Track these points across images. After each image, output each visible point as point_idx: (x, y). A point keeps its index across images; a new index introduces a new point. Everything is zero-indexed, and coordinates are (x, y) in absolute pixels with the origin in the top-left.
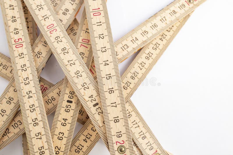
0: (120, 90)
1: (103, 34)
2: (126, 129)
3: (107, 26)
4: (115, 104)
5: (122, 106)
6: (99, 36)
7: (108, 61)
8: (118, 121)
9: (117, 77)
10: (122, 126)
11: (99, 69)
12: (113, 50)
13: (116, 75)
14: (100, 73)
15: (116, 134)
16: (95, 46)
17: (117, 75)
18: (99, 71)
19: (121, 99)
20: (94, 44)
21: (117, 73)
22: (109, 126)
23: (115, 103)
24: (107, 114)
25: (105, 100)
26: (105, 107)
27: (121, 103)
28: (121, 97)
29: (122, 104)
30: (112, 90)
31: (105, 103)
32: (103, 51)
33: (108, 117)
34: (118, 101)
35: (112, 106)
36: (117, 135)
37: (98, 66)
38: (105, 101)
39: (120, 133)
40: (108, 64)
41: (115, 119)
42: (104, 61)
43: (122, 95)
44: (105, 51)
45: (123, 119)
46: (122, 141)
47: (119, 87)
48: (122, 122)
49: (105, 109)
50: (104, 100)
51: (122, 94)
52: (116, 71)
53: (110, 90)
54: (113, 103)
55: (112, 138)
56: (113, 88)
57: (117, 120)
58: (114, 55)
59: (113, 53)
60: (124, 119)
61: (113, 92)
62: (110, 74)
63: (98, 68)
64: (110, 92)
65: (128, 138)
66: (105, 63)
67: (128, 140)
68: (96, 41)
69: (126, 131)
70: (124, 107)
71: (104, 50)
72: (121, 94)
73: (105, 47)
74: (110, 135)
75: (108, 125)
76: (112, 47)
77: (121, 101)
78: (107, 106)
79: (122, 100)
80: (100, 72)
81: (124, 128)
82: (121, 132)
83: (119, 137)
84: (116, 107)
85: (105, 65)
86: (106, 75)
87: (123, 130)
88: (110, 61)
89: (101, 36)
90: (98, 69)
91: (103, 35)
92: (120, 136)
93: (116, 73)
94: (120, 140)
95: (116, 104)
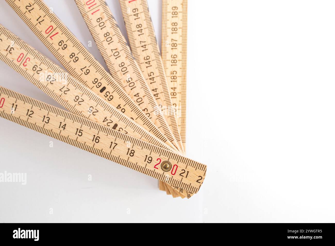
0: (101, 129)
1: (28, 110)
2: (147, 148)
3: (21, 99)
4: (112, 144)
5: (119, 137)
6: (28, 115)
7: (61, 123)
8: (133, 152)
9: (85, 123)
10: (141, 150)
11: (65, 137)
12: (52, 109)
13: (82, 123)
14: (70, 140)
15: (146, 162)
16: (37, 127)
17: (82, 121)
18: (66, 140)
19: (111, 133)
20: (33, 127)
21: (81, 120)
22: (133, 164)
23: (112, 142)
24: (119, 160)
25: (102, 152)
26: (110, 156)
27: (116, 137)
28: (109, 132)
29: (118, 136)
30: (95, 138)
31: (105, 154)
32: (47, 122)
33: (123, 160)
34: (112, 138)
35: (113, 149)
36: (148, 161)
37: (61, 137)
38: (104, 153)
39: (147, 158)
40: (65, 125)
41: (129, 153)
42: (59, 128)
43: (108, 130)
44: (48, 119)
45: (135, 145)
46: (157, 160)
47: (97, 127)
48: (137, 148)
49: (112, 158)
50: (102, 154)
51: (106, 129)
52: (77, 121)
53: (95, 139)
54: (111, 145)
55: (147, 170)
56: (94, 136)
57: (131, 153)
58: (59, 112)
59: (56, 111)
60: (135, 143)
61: (98, 138)
62: (77, 129)
63: (63, 138)
64: (97, 141)
65: (158, 152)
66: (62, 127)
67: (160, 153)
68: (31, 122)
69: (149, 149)
70: (122, 136)
71: (46, 120)
72: (106, 131)
73: (44, 116)
74: (144, 169)
75: (131, 165)
76: (49, 108)
77: (114, 136)
78: (109, 154)
79: (113, 133)
80: (68, 139)
81: (145, 150)
82: (147, 156)
83: (151, 161)
84: (117, 144)
85: (64, 128)
86: (76, 134)
87: (147, 152)
88: (62, 121)
89: (30, 113)
90: (65, 139)
91: (30, 111)
92: (150, 159)
93: (80, 122)
94: (155, 162)
95: (114, 142)
